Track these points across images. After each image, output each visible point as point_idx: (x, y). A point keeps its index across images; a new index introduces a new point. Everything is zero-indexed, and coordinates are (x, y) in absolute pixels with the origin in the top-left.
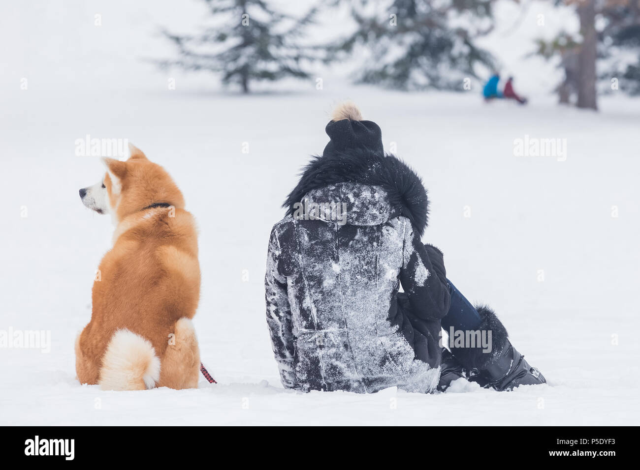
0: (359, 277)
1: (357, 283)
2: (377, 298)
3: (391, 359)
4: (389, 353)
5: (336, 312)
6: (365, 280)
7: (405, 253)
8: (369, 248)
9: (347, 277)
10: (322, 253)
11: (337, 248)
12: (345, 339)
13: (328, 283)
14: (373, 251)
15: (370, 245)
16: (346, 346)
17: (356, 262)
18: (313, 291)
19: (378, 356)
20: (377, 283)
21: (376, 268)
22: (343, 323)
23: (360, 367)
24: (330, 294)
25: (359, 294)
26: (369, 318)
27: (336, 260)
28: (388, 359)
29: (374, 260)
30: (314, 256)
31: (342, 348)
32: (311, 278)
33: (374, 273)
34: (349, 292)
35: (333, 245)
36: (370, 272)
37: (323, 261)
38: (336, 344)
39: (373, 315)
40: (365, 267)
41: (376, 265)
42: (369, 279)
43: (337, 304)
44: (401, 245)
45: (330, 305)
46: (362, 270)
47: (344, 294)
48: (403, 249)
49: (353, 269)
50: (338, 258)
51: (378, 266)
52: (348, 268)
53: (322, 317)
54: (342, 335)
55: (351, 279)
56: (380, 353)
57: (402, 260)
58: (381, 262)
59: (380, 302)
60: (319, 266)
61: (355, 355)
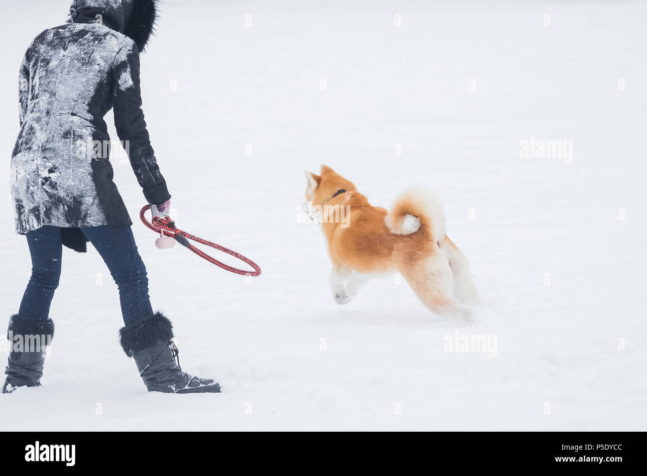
0: (76, 62)
1: (73, 66)
2: (84, 81)
3: (72, 136)
4: (73, 131)
5: (51, 86)
6: (80, 65)
7: (117, 56)
8: (91, 44)
9: (68, 61)
10: (57, 44)
11: (69, 42)
12: (49, 107)
13: (53, 64)
14: (93, 46)
15: (93, 42)
16: (48, 113)
17: (78, 52)
18: (41, 70)
19: (65, 128)
20: (88, 69)
21: (90, 57)
22: (53, 94)
23: (48, 132)
24: (52, 72)
25: (72, 74)
26: (74, 94)
27: (65, 49)
28: (70, 134)
29: (91, 52)
30: (52, 46)
31: (44, 114)
32: (43, 60)
33: (87, 61)
34: (65, 71)
35: (67, 40)
36: (85, 60)
37: (56, 49)
38: (41, 109)
39: (77, 92)
40: (83, 56)
41: (91, 55)
42: (83, 65)
43: (54, 80)
44: (117, 50)
45: (49, 80)
46: (80, 58)
47: (61, 73)
48: (117, 53)
49: (74, 56)
50: (67, 48)
51: (92, 57)
52: (71, 55)
53: (41, 89)
54: (49, 103)
55: (70, 63)
56: (67, 127)
57: (113, 59)
58: (95, 54)
59: (85, 85)
60: (52, 52)
61: (50, 121)
